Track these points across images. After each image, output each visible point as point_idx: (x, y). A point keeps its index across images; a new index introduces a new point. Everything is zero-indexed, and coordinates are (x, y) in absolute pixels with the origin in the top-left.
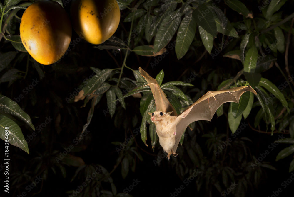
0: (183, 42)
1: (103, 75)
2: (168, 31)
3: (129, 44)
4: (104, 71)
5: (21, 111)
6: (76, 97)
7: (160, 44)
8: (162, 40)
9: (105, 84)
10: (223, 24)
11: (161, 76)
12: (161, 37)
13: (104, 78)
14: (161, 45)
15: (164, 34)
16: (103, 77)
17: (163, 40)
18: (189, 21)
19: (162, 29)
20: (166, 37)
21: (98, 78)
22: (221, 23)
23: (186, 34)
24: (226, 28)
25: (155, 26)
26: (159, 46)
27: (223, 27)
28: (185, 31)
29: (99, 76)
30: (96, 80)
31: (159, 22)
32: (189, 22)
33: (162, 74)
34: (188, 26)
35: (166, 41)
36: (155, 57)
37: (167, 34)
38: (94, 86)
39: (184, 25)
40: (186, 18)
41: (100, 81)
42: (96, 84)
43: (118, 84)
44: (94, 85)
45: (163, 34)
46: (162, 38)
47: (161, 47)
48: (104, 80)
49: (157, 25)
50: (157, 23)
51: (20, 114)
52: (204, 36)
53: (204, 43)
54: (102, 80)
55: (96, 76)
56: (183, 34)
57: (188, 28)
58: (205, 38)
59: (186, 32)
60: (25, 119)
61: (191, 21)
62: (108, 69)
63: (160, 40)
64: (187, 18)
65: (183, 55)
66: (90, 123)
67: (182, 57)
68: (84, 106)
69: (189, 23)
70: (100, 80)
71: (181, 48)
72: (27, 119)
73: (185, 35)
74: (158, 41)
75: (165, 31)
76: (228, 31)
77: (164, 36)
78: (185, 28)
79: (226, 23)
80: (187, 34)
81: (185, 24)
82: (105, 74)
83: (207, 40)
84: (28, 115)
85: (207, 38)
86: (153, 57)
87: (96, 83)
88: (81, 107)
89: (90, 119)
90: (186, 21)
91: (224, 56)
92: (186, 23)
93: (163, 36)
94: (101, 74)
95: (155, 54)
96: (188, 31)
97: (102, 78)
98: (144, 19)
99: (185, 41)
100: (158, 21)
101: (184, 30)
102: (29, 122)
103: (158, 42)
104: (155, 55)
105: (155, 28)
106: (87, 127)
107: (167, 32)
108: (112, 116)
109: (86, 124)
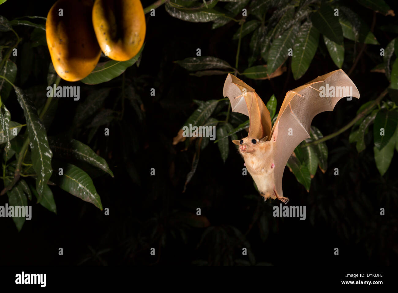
0: (302, 56)
1: (208, 108)
2: (285, 45)
3: (237, 66)
4: (208, 103)
5: (95, 156)
6: (175, 138)
7: (275, 62)
8: (277, 57)
9: (211, 120)
10: (355, 28)
11: (272, 103)
12: (275, 53)
13: (209, 113)
14: (276, 64)
15: (280, 48)
16: (208, 111)
17: (279, 58)
18: (309, 28)
19: (276, 43)
20: (282, 53)
21: (200, 113)
22: (352, 27)
23: (305, 46)
24: (359, 33)
25: (267, 40)
26: (274, 65)
27: (355, 32)
28: (304, 42)
29: (202, 110)
30: (199, 115)
31: (273, 35)
32: (308, 30)
33: (274, 99)
34: (308, 35)
35: (283, 57)
36: (269, 79)
37: (283, 48)
38: (197, 123)
39: (302, 35)
40: (304, 26)
41: (203, 117)
42: (198, 121)
43: (227, 119)
44: (197, 121)
45: (278, 49)
46: (277, 55)
47: (276, 66)
48: (209, 115)
49: (270, 38)
50: (270, 35)
51: (95, 159)
52: (332, 47)
53: (332, 56)
54: (207, 115)
55: (199, 110)
56: (302, 46)
57: (308, 38)
58: (333, 49)
59: (306, 44)
60: (101, 165)
61: (312, 29)
62: (213, 101)
63: (275, 57)
64: (306, 25)
65: (303, 73)
66: (196, 171)
67: (300, 77)
68: (186, 149)
69: (309, 32)
70: (203, 115)
71: (300, 65)
72: (103, 164)
73: (304, 48)
74: (273, 58)
75: (281, 45)
76: (362, 37)
77: (280, 52)
78: (303, 38)
79: (359, 26)
80: (307, 45)
81: (304, 33)
82: (210, 106)
83: (335, 52)
84: (103, 160)
85: (335, 49)
86: (267, 80)
87: (198, 119)
88: (182, 151)
89: (195, 166)
90: (305, 29)
91: (372, 71)
92: (304, 31)
93: (278, 52)
94: (204, 108)
95: (269, 75)
96: (308, 42)
97: (206, 112)
98: (258, 32)
99: (304, 55)
100: (272, 33)
101: (302, 42)
102: (106, 168)
103: (272, 60)
104: (270, 77)
105: (267, 42)
106: (191, 176)
107: (283, 46)
108: (224, 161)
109: (191, 173)
